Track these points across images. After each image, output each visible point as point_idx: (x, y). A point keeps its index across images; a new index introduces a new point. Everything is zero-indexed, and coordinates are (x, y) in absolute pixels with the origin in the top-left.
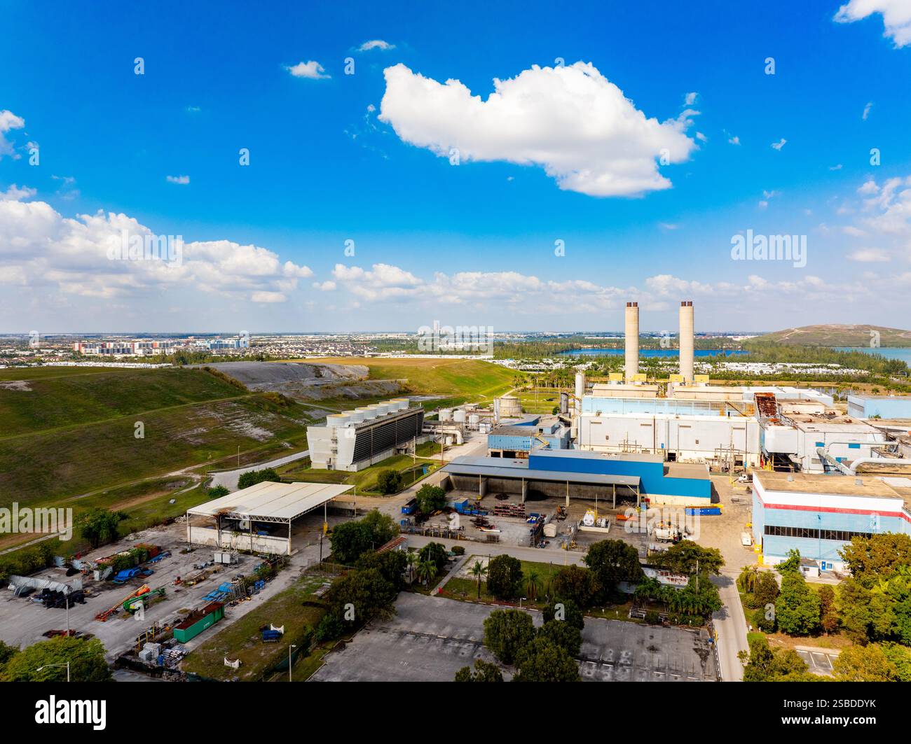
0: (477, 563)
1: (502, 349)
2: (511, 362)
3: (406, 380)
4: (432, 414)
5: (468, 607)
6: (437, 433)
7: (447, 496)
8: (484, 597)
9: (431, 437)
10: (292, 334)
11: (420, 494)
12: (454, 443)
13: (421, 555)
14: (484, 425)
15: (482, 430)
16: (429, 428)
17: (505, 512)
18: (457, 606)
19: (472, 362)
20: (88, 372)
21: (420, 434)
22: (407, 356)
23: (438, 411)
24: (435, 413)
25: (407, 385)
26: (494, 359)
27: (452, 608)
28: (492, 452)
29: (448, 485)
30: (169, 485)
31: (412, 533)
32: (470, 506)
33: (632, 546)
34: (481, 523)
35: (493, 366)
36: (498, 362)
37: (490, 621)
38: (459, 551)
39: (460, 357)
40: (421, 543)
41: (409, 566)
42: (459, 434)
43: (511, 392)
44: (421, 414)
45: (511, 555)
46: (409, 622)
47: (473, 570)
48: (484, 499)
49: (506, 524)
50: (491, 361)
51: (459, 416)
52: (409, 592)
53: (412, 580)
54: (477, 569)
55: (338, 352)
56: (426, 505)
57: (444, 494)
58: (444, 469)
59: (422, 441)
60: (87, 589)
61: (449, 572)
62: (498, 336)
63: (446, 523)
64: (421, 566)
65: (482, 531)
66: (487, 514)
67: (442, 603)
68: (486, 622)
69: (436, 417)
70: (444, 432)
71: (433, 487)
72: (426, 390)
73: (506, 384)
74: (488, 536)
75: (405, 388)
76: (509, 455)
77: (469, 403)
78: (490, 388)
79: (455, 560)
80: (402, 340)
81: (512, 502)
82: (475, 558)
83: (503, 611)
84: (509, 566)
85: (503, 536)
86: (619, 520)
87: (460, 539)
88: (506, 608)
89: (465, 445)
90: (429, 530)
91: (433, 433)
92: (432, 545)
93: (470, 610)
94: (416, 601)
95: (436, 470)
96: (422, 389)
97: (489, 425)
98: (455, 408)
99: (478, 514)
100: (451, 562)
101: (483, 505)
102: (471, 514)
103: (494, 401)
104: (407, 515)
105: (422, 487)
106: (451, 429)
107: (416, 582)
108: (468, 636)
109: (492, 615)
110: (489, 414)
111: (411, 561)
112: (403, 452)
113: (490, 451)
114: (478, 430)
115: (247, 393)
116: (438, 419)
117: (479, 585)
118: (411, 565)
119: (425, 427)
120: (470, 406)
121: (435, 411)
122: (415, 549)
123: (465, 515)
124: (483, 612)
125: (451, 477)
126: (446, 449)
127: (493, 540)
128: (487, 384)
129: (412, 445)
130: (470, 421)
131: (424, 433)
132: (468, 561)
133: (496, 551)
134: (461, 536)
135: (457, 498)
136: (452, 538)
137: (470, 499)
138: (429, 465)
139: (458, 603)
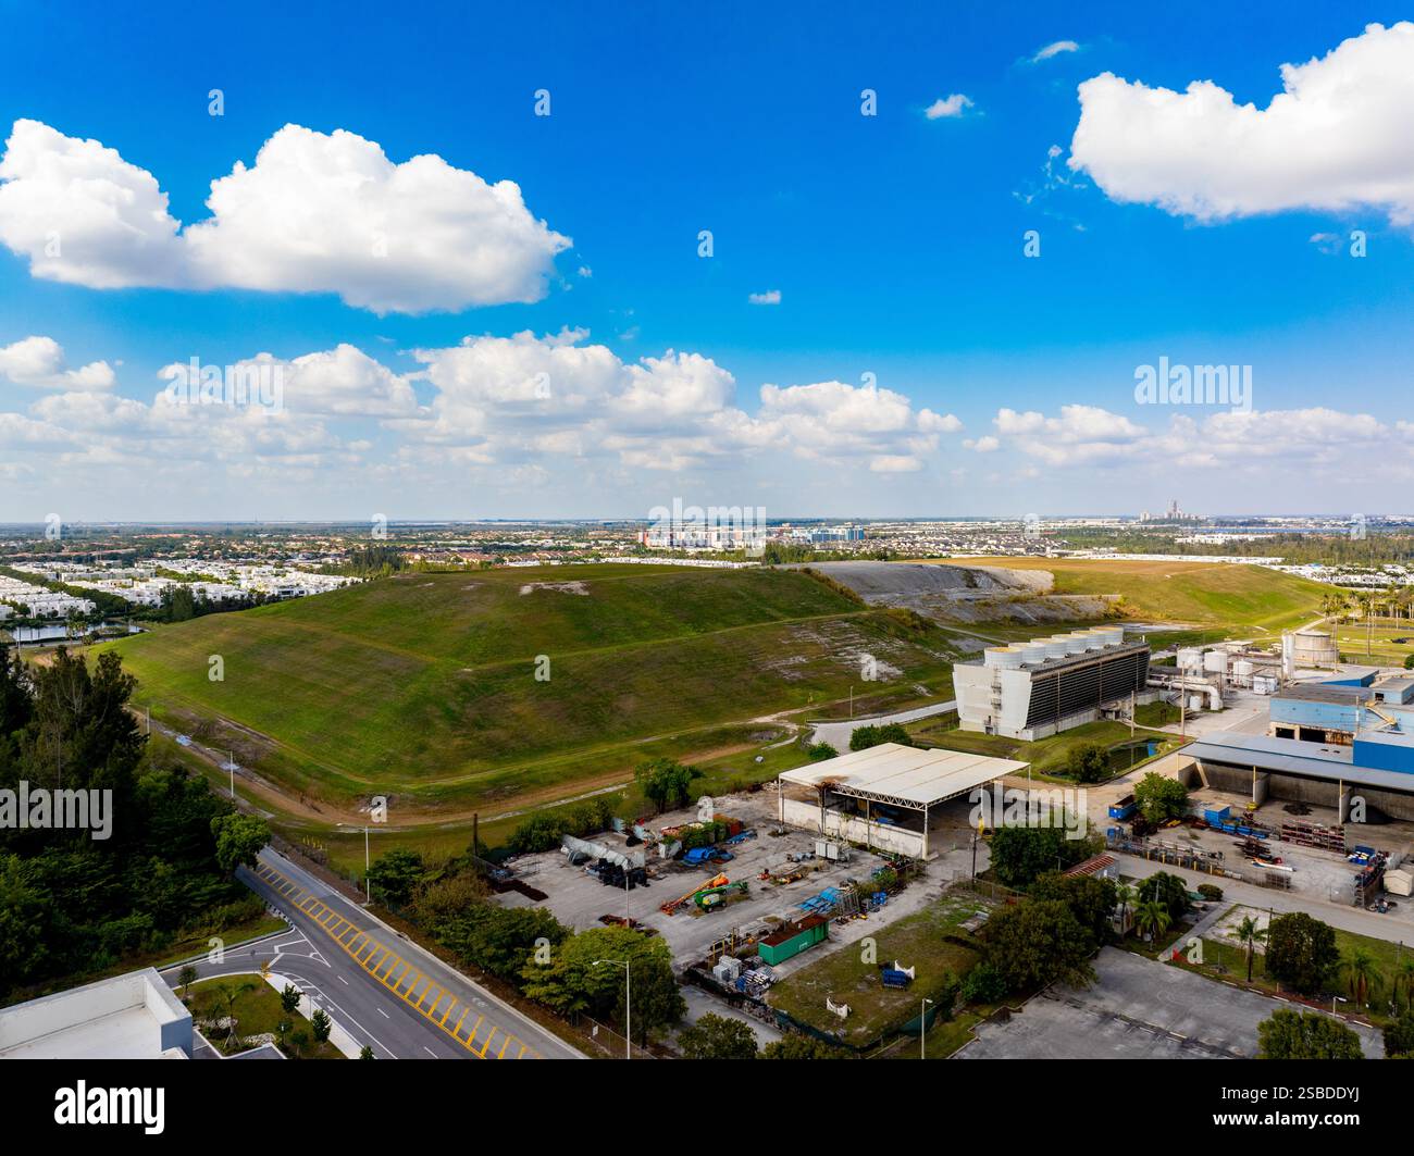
0: (1247, 919)
1: (1299, 546)
2: (1318, 569)
3: (1117, 597)
4: (1164, 655)
5: (1228, 993)
6: (1173, 689)
7: (1192, 796)
8: (1259, 982)
9: (1164, 695)
10: (931, 520)
11: (1141, 789)
12: (1206, 707)
13: (1141, 890)
14: (1262, 680)
15: (1259, 689)
16: (1159, 679)
17: (1304, 837)
18: (1207, 988)
19: (1240, 568)
20: (652, 572)
21: (1142, 687)
22: (1119, 557)
23: (1176, 651)
24: (1170, 654)
25: (1119, 604)
26: (1283, 563)
27: (1197, 990)
28: (1278, 729)
29: (1193, 780)
30: (756, 735)
31: (1125, 851)
32: (1234, 818)
34: (1254, 851)
35: (1281, 576)
36: (1289, 569)
37: (1271, 1026)
38: (1215, 895)
39: (1217, 559)
40: (1144, 870)
41: (1120, 906)
42: (1214, 691)
43: (1312, 625)
44: (1144, 655)
45: (1316, 916)
46: (1120, 999)
47: (1239, 929)
48: (1262, 810)
49: (1306, 859)
50: (1276, 568)
51: (1215, 661)
52: (1117, 947)
53: (1126, 930)
54: (1247, 930)
55: (1003, 549)
56: (1152, 808)
57: (1186, 792)
58: (1186, 750)
59: (1145, 699)
60: (650, 867)
61: (1193, 926)
62: (1291, 523)
63: (1189, 842)
64: (1141, 909)
65: (1256, 864)
66: (1267, 836)
67: (1180, 977)
68: (1262, 1027)
69: (1172, 661)
70: (1186, 687)
71: (1166, 779)
72: (1154, 614)
73: (1306, 609)
74: (1268, 876)
75: (1117, 610)
76: (1312, 735)
77: (1234, 639)
78: (1275, 614)
79: (1204, 909)
80: (1112, 530)
81: (1317, 820)
82: (1243, 911)
83: (1297, 1014)
84: (1310, 933)
85: (1297, 879)
87: (1215, 874)
88: (1304, 1010)
89: (1225, 712)
90: (1156, 850)
91: (1166, 688)
92: (1162, 876)
93: (1232, 999)
94: (1130, 966)
95: (1171, 752)
96: (1147, 613)
97: (1272, 681)
98: (1209, 646)
99: (1251, 833)
100: (1196, 910)
101: (1257, 818)
102: (1236, 833)
103: (1283, 638)
104: (1119, 820)
105: (1145, 777)
106: (1198, 683)
107: (1131, 934)
108: (1228, 1044)
109: (1275, 1016)
110: (1272, 662)
111: (1124, 898)
112: (1112, 716)
113: (1273, 726)
114: (1251, 688)
115: (864, 608)
116: (1175, 665)
117: (1250, 959)
118: (1124, 904)
119: (1151, 677)
120: (1235, 646)
121: (1170, 651)
122: (1131, 879)
123: (1225, 833)
124: (1258, 1007)
125: (1199, 766)
126: (1190, 717)
127: (1278, 883)
128: (1268, 606)
129: (1127, 706)
130: (1235, 670)
131: (1149, 686)
132: (1230, 912)
133: (1286, 905)
134: (1215, 868)
135: (1208, 802)
136: (1200, 869)
137: (1234, 807)
138: (1159, 741)
139: (1208, 983)
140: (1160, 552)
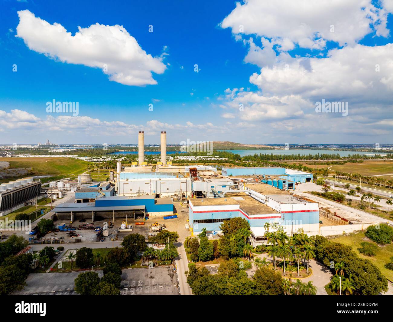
0: (71, 253)
1: (82, 152)
2: (86, 158)
3: (31, 168)
4: (46, 184)
5: (66, 275)
6: (48, 193)
7: (54, 223)
8: (74, 269)
9: (45, 196)
11: (39, 224)
12: (58, 198)
13: (40, 254)
14: (73, 188)
15: (72, 191)
16: (44, 191)
17: (84, 227)
18: (61, 275)
19: (67, 158)
21: (39, 194)
22: (31, 156)
23: (49, 183)
24: (47, 184)
25: (32, 170)
26: (78, 157)
27: (58, 277)
28: (77, 201)
29: (55, 218)
31: (35, 243)
32: (66, 227)
33: (142, 235)
34: (72, 234)
35: (77, 160)
36: (79, 158)
37: (78, 279)
38: (62, 249)
39: (60, 156)
40: (40, 248)
41: (34, 260)
42: (60, 193)
43: (86, 172)
44: (40, 185)
45: (87, 247)
46: (34, 288)
47: (69, 257)
48: (74, 223)
49: (85, 233)
50: (76, 158)
51: (60, 184)
52: (34, 273)
53: (36, 267)
54: (71, 256)
56: (43, 229)
57: (53, 223)
58: (52, 211)
59: (40, 198)
61: (56, 259)
62: (80, 146)
63: (54, 236)
64: (40, 259)
65: (73, 238)
66: (75, 229)
67: (53, 275)
68: (75, 280)
69: (48, 186)
70: (52, 192)
71: (47, 220)
72: (43, 173)
73: (84, 169)
74: (76, 240)
75: (31, 172)
76: (86, 201)
77: (65, 178)
78: (76, 170)
79: (59, 254)
80: (29, 149)
81: (87, 223)
82: (69, 251)
83: (84, 274)
84: (86, 252)
85: (83, 239)
86: (136, 225)
87: (62, 243)
88: (85, 272)
89: (63, 198)
90: (45, 241)
91: (46, 194)
92: (47, 248)
93: (67, 276)
94: (38, 277)
95: (48, 212)
96: (40, 172)
97: (75, 188)
98: (58, 181)
99: (71, 230)
100: (57, 255)
101: (73, 225)
102: (67, 231)
103: (78, 176)
104: (33, 235)
105: (40, 220)
106: (56, 191)
107: (38, 268)
108: (66, 288)
109: (78, 276)
110: (75, 183)
111: (35, 257)
112: (30, 204)
114: (70, 191)
116: (49, 187)
117: (72, 263)
118: (35, 259)
119: (42, 191)
120: (66, 180)
121: (47, 183)
122: (37, 251)
123: (64, 231)
124: (74, 276)
125: (56, 214)
126: (54, 201)
127: (78, 241)
128: (74, 168)
129: (35, 200)
130: (66, 186)
131: (41, 194)
132: (66, 253)
133: (80, 246)
134: (62, 241)
135: (59, 224)
136: (57, 243)
137: (66, 224)
138: (45, 209)
139: (61, 274)
140: (44, 155)
